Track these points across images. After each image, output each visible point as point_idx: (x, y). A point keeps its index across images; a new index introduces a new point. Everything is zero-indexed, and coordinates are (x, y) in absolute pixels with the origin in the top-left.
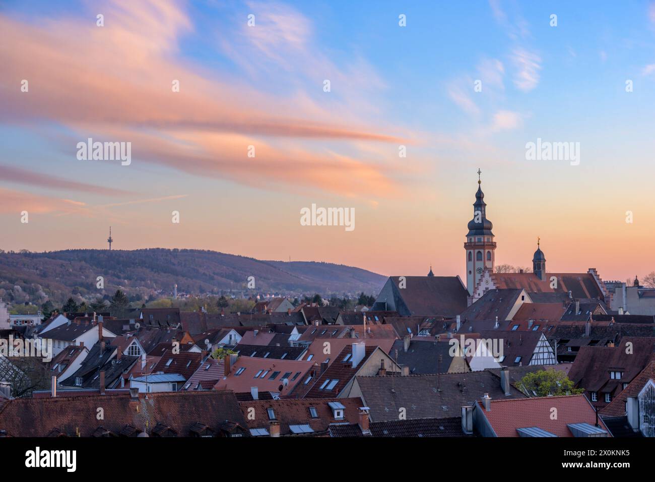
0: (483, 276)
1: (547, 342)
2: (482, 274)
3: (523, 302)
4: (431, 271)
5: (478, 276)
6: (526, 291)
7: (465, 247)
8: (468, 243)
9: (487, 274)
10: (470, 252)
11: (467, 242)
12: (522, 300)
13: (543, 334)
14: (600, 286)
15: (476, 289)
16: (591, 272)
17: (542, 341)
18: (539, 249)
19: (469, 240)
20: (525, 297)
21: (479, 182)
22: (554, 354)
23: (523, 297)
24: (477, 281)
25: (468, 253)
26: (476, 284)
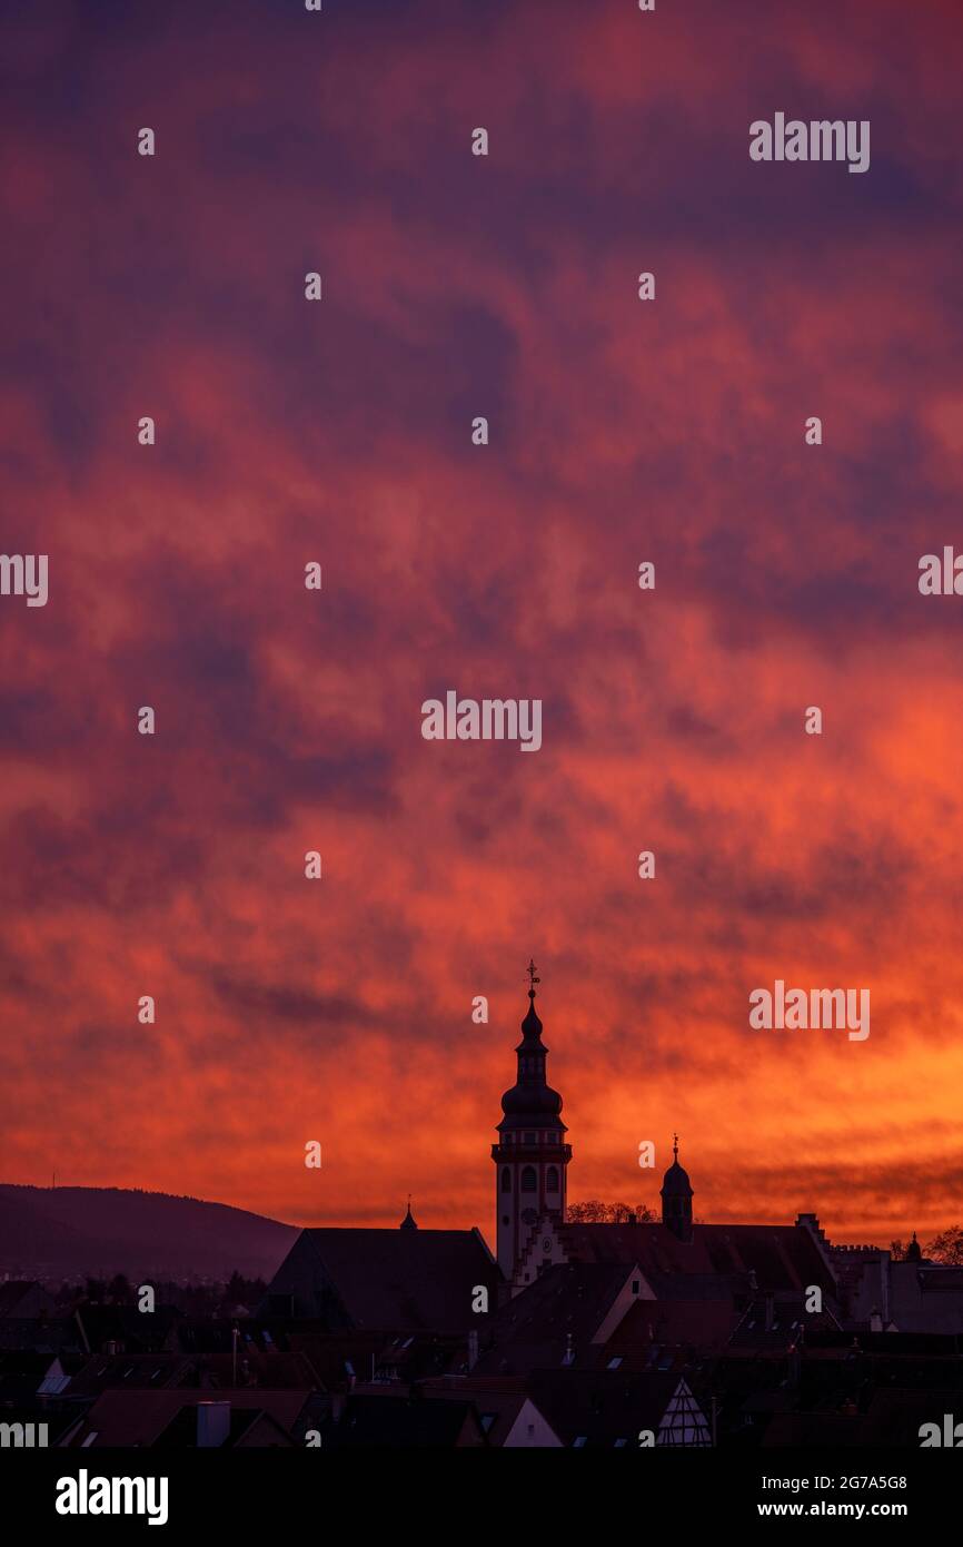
0: (536, 1230)
1: (692, 1401)
2: (535, 1225)
3: (634, 1297)
4: (409, 1215)
5: (526, 1231)
6: (642, 1269)
7: (493, 1156)
8: (501, 1145)
9: (547, 1226)
10: (507, 1170)
11: (498, 1143)
12: (635, 1291)
13: (682, 1381)
14: (825, 1257)
15: (519, 1263)
16: (806, 1224)
17: (678, 1397)
18: (676, 1164)
19: (504, 1138)
20: (640, 1286)
21: (532, 994)
22: (709, 1429)
23: (636, 1284)
24: (522, 1244)
25: (501, 1172)
26: (520, 1252)
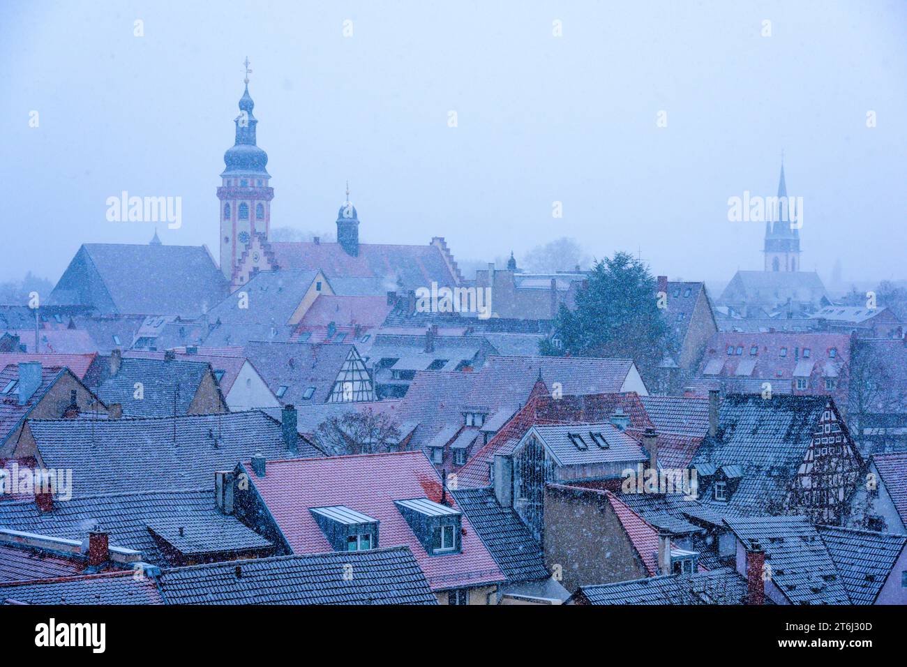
0: (248, 247)
2: (248, 243)
3: (318, 293)
4: (156, 234)
5: (241, 247)
6: (324, 274)
7: (218, 196)
9: (256, 244)
10: (228, 205)
11: (221, 186)
12: (318, 289)
13: (352, 350)
15: (236, 269)
17: (349, 360)
18: (348, 202)
19: (226, 182)
20: (322, 285)
21: (247, 82)
22: (371, 383)
23: (319, 284)
24: (239, 256)
25: (223, 207)
26: (237, 262)
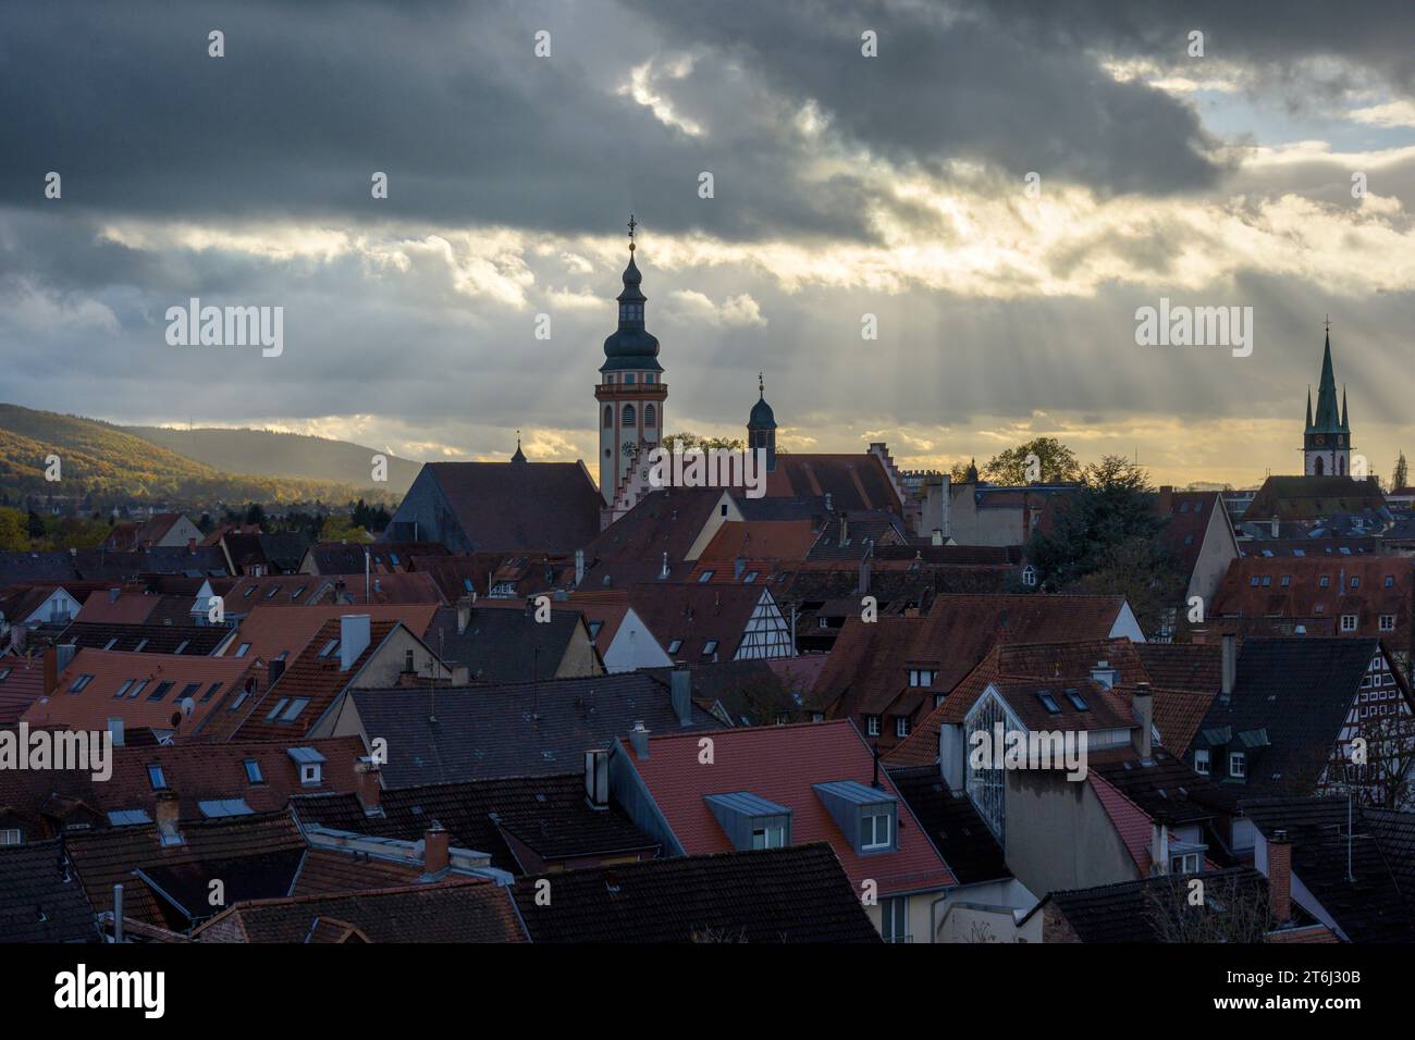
0: (635, 462)
1: (774, 608)
2: (634, 456)
4: (519, 449)
5: (625, 462)
6: (731, 494)
8: (603, 385)
9: (645, 458)
10: (608, 408)
11: (601, 383)
12: (723, 514)
14: (893, 481)
15: (620, 489)
16: (876, 451)
17: (762, 605)
18: (762, 400)
19: (606, 379)
20: (729, 508)
22: (790, 634)
23: (725, 508)
24: (623, 473)
25: (603, 410)
26: (621, 481)
